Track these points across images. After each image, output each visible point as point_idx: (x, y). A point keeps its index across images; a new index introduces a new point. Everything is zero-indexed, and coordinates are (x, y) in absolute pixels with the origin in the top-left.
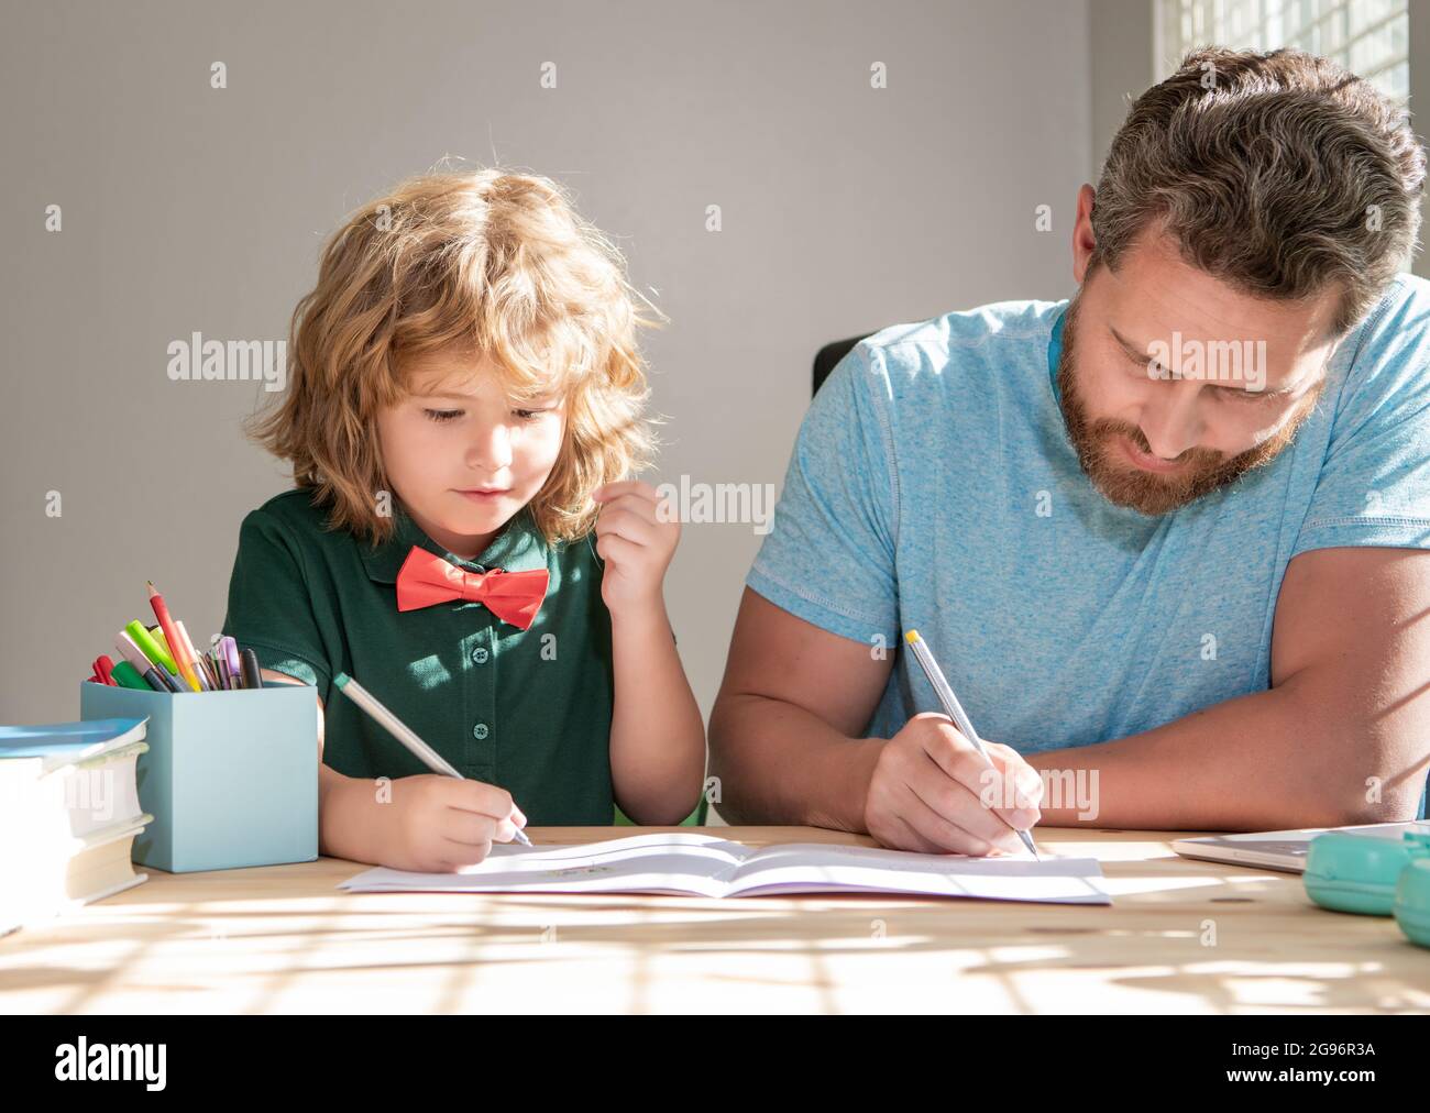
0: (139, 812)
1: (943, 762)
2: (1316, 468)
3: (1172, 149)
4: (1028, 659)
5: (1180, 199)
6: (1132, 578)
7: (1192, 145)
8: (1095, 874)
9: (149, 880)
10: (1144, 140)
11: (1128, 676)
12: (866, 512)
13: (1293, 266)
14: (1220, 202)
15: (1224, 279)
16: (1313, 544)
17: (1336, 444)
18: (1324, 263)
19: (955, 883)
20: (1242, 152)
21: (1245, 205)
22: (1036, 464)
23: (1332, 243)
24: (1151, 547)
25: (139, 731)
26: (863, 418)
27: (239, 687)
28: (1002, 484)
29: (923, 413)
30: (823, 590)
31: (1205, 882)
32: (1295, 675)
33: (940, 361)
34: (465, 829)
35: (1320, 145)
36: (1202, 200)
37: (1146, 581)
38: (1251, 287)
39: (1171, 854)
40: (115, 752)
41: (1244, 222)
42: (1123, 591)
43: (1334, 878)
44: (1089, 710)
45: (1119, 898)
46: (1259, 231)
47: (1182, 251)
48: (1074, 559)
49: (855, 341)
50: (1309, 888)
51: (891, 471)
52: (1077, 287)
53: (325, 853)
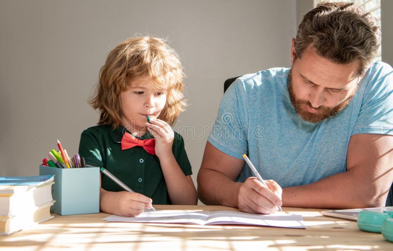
0: (52, 199)
1: (257, 190)
2: (358, 112)
3: (314, 26)
4: (282, 162)
5: (316, 39)
6: (310, 141)
7: (319, 24)
8: (301, 220)
9: (55, 218)
10: (306, 24)
11: (309, 167)
12: (238, 123)
13: (346, 55)
14: (326, 39)
15: (328, 59)
16: (356, 132)
17: (363, 106)
18: (354, 54)
19: (265, 222)
20: (332, 26)
21: (333, 39)
22: (284, 111)
23: (356, 49)
24: (314, 133)
25: (52, 179)
26: (238, 98)
27: (80, 167)
28: (275, 115)
29: (254, 97)
30: (226, 143)
31: (330, 223)
32: (353, 168)
33: (259, 83)
34: (135, 205)
35: (352, 24)
36: (322, 38)
37: (313, 142)
38: (335, 61)
39: (321, 215)
40: (46, 184)
41: (333, 44)
42: (308, 145)
43: (365, 223)
44: (298, 176)
45: (309, 227)
46: (337, 46)
47: (317, 52)
48: (294, 136)
49: (236, 78)
50: (358, 225)
51: (246, 112)
52: (291, 64)
53: (101, 211)
